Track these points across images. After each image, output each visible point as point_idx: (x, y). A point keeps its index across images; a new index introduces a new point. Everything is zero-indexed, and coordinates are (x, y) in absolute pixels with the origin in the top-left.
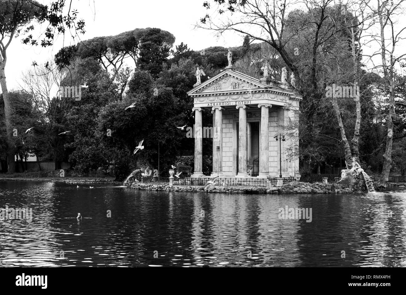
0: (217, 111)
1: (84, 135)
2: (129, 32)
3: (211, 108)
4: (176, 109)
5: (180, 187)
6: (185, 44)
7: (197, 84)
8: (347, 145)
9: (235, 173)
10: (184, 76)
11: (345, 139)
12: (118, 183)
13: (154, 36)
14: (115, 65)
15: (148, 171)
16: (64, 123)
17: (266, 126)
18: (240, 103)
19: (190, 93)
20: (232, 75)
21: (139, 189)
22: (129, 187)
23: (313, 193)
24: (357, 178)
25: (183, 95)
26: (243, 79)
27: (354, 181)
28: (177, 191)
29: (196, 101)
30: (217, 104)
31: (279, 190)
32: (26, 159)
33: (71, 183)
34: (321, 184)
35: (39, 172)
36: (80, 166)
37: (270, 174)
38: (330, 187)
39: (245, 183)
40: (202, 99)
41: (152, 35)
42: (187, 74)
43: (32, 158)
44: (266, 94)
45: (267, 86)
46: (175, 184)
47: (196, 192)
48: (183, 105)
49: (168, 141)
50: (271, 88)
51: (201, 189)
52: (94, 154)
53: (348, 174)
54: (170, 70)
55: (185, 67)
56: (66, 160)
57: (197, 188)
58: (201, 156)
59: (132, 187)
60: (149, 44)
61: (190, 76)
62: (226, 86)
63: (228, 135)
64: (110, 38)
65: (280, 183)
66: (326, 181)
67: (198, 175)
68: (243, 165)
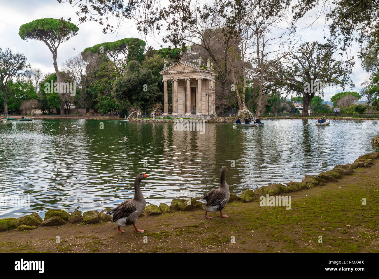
0: (175, 82)
1: (103, 94)
2: (121, 40)
3: (172, 80)
4: (153, 81)
5: (159, 120)
6: (152, 46)
7: (165, 68)
8: (239, 98)
9: (184, 113)
10: (157, 63)
11: (238, 95)
12: (122, 119)
13: (136, 42)
14: (114, 58)
15: (139, 113)
16: (90, 88)
17: (200, 89)
18: (187, 78)
19: (161, 73)
20: (183, 63)
21: (137, 122)
22: (130, 121)
23: (225, 122)
24: (246, 114)
25: (156, 73)
26: (188, 65)
27: (245, 116)
28: (157, 122)
29: (164, 76)
30: (175, 78)
31: (208, 121)
32: (70, 107)
33: (97, 119)
34: (228, 118)
35: (78, 114)
36: (102, 111)
37: (203, 113)
38: (233, 119)
39: (190, 118)
40: (167, 76)
41: (134, 42)
42: (158, 63)
43: (73, 107)
44: (200, 73)
45: (201, 69)
46: (156, 119)
47: (167, 122)
48: (157, 79)
49: (150, 97)
50: (203, 70)
51: (169, 121)
52: (109, 104)
53: (242, 113)
54: (149, 60)
55: (157, 59)
56: (92, 108)
57: (167, 120)
58: (167, 104)
59: (132, 120)
60: (134, 47)
61: (160, 64)
62: (179, 69)
63: (180, 94)
64: (111, 43)
65: (208, 118)
66: (231, 116)
67: (166, 114)
68: (189, 109)
